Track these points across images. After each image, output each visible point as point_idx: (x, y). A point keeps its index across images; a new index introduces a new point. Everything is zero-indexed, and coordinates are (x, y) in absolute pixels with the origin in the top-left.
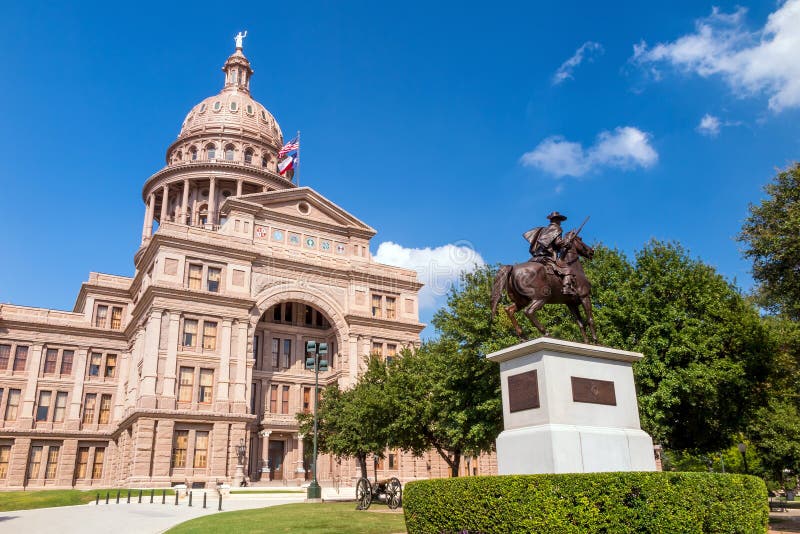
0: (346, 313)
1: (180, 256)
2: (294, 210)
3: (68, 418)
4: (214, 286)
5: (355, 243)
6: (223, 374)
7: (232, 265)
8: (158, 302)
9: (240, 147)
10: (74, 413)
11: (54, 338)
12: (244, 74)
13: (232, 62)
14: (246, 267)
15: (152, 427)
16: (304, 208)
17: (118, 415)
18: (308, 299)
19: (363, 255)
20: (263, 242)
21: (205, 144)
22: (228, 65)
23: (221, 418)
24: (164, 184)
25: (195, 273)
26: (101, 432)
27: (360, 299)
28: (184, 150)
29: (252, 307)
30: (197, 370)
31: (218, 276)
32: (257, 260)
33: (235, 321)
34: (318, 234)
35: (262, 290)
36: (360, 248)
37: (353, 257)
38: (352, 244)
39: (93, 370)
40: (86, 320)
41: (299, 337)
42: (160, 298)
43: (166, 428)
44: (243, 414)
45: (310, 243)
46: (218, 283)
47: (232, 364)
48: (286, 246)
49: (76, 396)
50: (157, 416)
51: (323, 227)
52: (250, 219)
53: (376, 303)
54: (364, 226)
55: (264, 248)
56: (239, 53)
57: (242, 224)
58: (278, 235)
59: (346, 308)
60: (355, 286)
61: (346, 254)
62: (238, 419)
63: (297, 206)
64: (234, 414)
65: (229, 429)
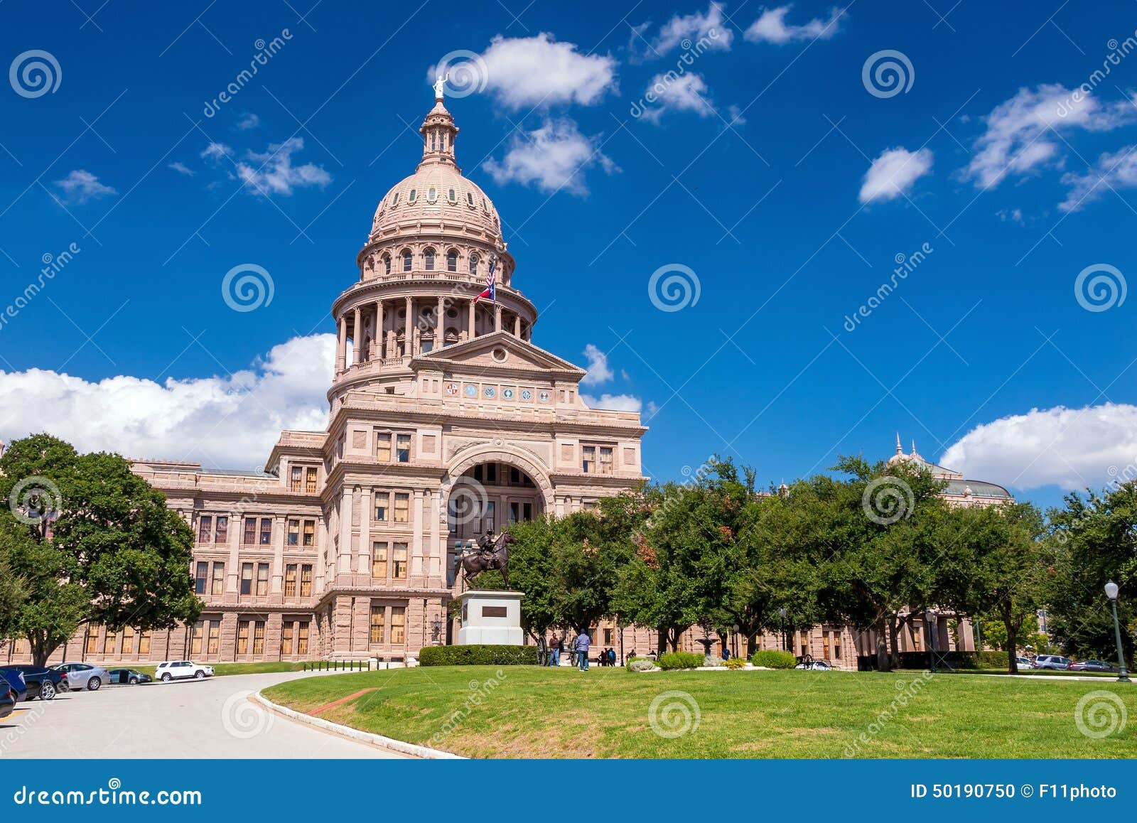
0: (551, 471)
1: (368, 427)
2: (488, 360)
3: (271, 592)
4: (404, 455)
5: (562, 388)
6: (417, 547)
7: (422, 431)
8: (349, 478)
9: (442, 250)
10: (276, 586)
11: (252, 507)
12: (447, 136)
13: (431, 122)
14: (436, 431)
15: (350, 604)
16: (499, 354)
17: (319, 589)
18: (505, 459)
19: (571, 401)
20: (455, 400)
21: (399, 249)
22: (426, 128)
23: (416, 595)
24: (355, 306)
25: (383, 443)
26: (303, 605)
27: (567, 454)
28: (377, 258)
29: (443, 475)
30: (390, 545)
31: (408, 443)
32: (447, 423)
33: (427, 491)
34: (517, 383)
35: (455, 454)
36: (567, 394)
37: (559, 405)
38: (557, 390)
39: (293, 539)
40: (281, 485)
41: (504, 498)
42: (351, 474)
43: (363, 604)
44: (437, 589)
45: (508, 393)
46: (408, 450)
47: (426, 536)
48: (480, 402)
49: (278, 567)
50: (354, 594)
51: (521, 375)
52: (439, 376)
53: (588, 457)
54: (570, 367)
55: (455, 407)
56: (440, 108)
57: (430, 383)
58: (472, 390)
59: (551, 465)
60: (561, 440)
61: (551, 403)
62: (433, 595)
63: (492, 352)
64: (430, 589)
65: (425, 605)
